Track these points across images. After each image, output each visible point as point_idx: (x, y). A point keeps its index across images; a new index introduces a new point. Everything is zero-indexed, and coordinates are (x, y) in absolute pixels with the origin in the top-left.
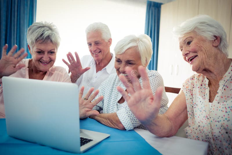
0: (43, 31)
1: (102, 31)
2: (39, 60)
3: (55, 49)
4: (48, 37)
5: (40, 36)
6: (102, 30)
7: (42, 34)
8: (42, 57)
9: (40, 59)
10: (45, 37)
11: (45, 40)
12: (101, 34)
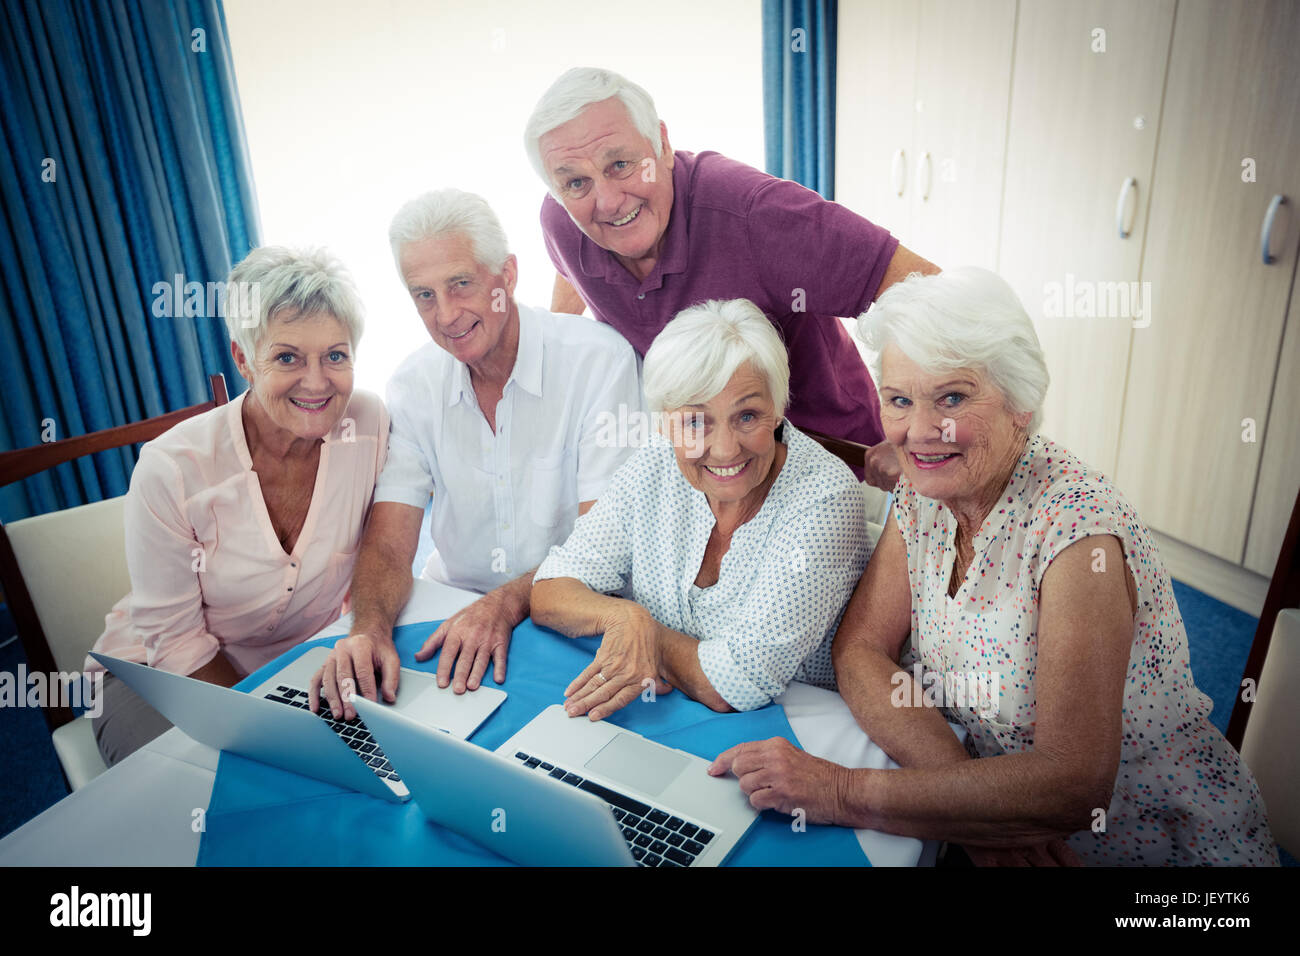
0: (294, 277)
1: (469, 228)
2: (289, 396)
3: (345, 344)
4: (319, 296)
5: (284, 294)
6: (470, 225)
7: (293, 287)
8: (299, 382)
9: (290, 389)
10: (305, 295)
11: (305, 306)
12: (470, 242)
